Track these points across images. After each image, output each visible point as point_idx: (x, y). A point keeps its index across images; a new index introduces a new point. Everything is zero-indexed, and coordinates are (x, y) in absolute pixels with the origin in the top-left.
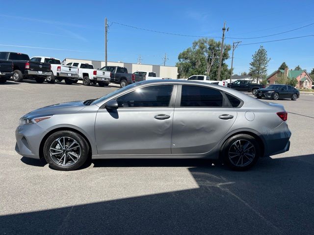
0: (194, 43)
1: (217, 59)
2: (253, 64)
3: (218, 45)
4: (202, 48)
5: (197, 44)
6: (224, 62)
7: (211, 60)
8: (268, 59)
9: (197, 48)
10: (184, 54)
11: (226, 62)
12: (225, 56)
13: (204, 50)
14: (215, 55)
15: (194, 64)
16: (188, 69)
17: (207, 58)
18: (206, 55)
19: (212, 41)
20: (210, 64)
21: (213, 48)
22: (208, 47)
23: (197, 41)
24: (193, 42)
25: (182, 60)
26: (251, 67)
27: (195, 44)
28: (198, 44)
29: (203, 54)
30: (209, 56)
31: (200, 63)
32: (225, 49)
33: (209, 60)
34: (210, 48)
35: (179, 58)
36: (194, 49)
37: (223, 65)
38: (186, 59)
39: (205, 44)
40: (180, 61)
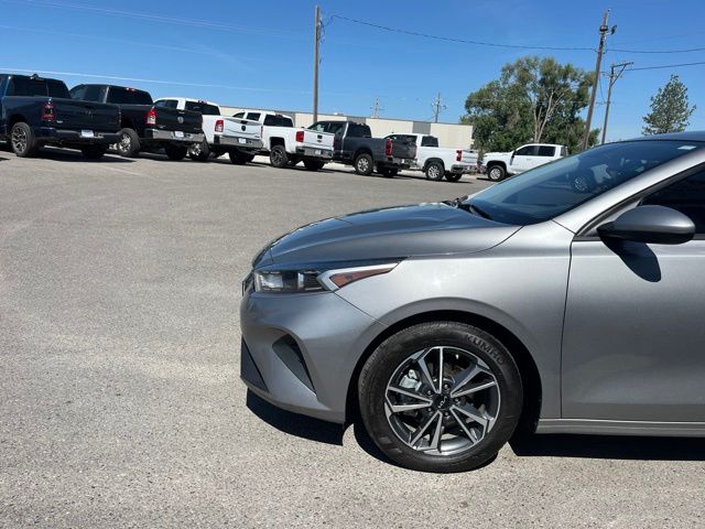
0: (504, 70)
1: (560, 108)
2: (651, 120)
3: (566, 73)
4: (523, 80)
5: (512, 70)
6: (577, 115)
7: (544, 110)
8: (690, 108)
9: (512, 80)
10: (481, 95)
11: (582, 114)
12: (580, 99)
13: (528, 85)
14: (555, 97)
15: (504, 120)
16: (489, 131)
17: (534, 105)
18: (533, 97)
19: (550, 62)
20: (543, 118)
21: (552, 82)
22: (539, 78)
23: (513, 63)
24: (504, 66)
25: (473, 110)
26: (647, 125)
27: (508, 70)
28: (516, 71)
29: (525, 95)
30: (541, 100)
31: (518, 117)
32: (582, 84)
33: (541, 109)
34: (543, 82)
35: (468, 105)
36: (504, 83)
37: (573, 121)
38: (484, 107)
39: (532, 72)
40: (470, 112)
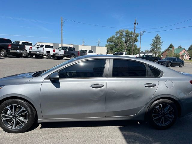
0: (116, 33)
1: (130, 42)
2: (152, 45)
3: (131, 34)
4: (121, 35)
5: (118, 33)
7: (127, 42)
8: (162, 42)
9: (118, 35)
10: (110, 39)
12: (136, 40)
13: (122, 37)
14: (129, 39)
15: (117, 45)
16: (113, 48)
17: (124, 41)
18: (124, 40)
19: (127, 31)
20: (127, 45)
21: (128, 36)
22: (125, 35)
23: (118, 31)
24: (116, 32)
25: (109, 43)
26: (152, 46)
27: (117, 33)
28: (119, 33)
29: (122, 39)
30: (126, 40)
31: (120, 44)
32: (136, 36)
33: (126, 43)
34: (126, 36)
35: (108, 42)
36: (116, 36)
37: (134, 45)
38: (112, 42)
39: (123, 33)
40: (108, 43)
